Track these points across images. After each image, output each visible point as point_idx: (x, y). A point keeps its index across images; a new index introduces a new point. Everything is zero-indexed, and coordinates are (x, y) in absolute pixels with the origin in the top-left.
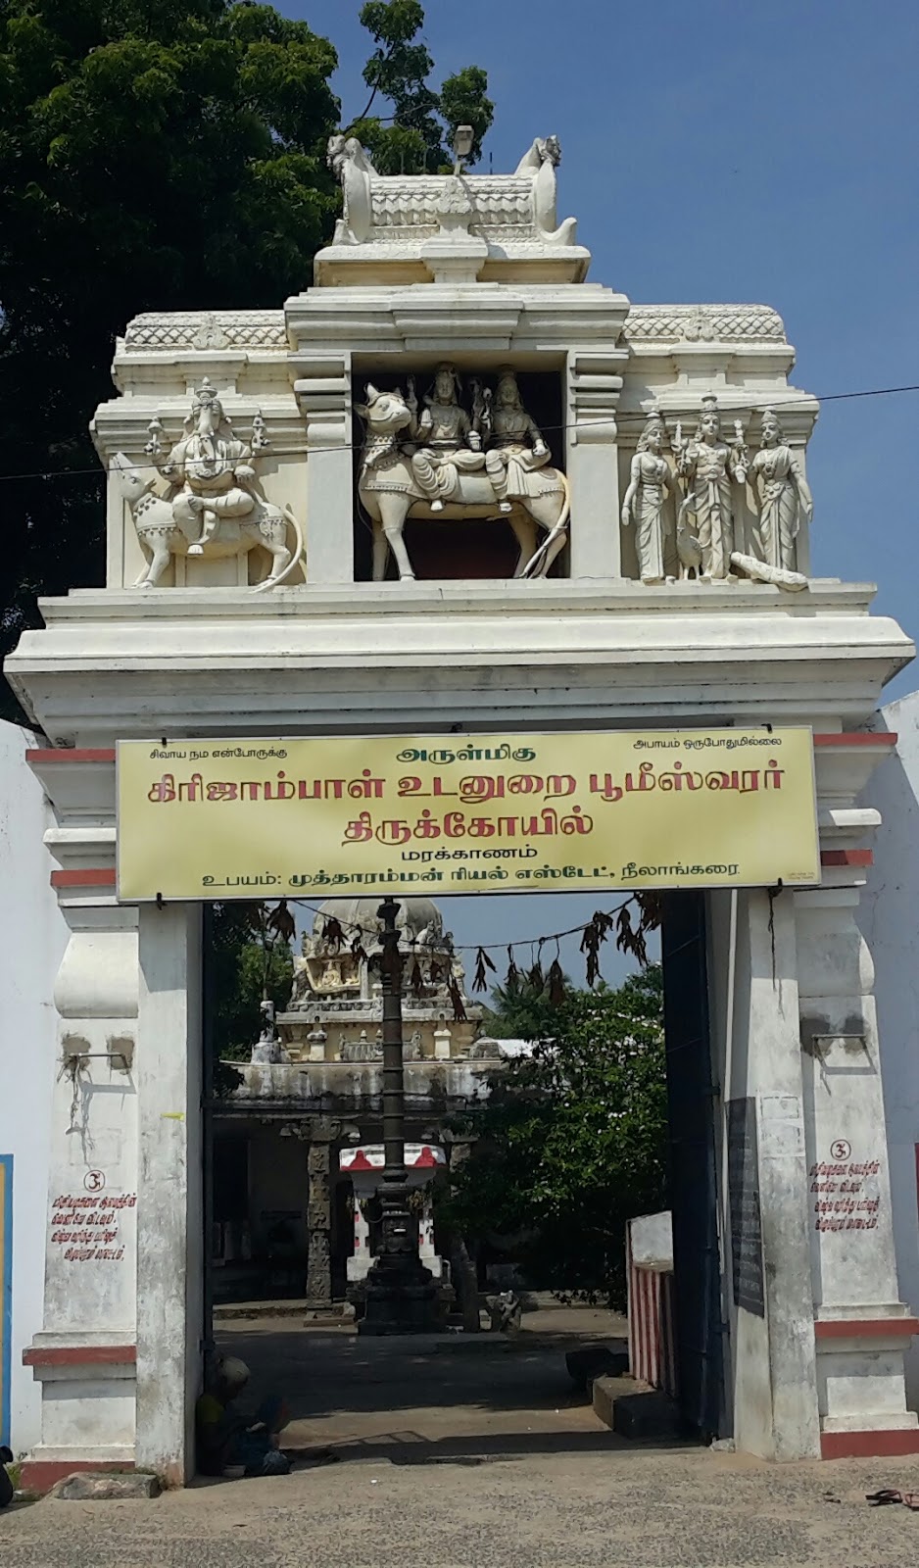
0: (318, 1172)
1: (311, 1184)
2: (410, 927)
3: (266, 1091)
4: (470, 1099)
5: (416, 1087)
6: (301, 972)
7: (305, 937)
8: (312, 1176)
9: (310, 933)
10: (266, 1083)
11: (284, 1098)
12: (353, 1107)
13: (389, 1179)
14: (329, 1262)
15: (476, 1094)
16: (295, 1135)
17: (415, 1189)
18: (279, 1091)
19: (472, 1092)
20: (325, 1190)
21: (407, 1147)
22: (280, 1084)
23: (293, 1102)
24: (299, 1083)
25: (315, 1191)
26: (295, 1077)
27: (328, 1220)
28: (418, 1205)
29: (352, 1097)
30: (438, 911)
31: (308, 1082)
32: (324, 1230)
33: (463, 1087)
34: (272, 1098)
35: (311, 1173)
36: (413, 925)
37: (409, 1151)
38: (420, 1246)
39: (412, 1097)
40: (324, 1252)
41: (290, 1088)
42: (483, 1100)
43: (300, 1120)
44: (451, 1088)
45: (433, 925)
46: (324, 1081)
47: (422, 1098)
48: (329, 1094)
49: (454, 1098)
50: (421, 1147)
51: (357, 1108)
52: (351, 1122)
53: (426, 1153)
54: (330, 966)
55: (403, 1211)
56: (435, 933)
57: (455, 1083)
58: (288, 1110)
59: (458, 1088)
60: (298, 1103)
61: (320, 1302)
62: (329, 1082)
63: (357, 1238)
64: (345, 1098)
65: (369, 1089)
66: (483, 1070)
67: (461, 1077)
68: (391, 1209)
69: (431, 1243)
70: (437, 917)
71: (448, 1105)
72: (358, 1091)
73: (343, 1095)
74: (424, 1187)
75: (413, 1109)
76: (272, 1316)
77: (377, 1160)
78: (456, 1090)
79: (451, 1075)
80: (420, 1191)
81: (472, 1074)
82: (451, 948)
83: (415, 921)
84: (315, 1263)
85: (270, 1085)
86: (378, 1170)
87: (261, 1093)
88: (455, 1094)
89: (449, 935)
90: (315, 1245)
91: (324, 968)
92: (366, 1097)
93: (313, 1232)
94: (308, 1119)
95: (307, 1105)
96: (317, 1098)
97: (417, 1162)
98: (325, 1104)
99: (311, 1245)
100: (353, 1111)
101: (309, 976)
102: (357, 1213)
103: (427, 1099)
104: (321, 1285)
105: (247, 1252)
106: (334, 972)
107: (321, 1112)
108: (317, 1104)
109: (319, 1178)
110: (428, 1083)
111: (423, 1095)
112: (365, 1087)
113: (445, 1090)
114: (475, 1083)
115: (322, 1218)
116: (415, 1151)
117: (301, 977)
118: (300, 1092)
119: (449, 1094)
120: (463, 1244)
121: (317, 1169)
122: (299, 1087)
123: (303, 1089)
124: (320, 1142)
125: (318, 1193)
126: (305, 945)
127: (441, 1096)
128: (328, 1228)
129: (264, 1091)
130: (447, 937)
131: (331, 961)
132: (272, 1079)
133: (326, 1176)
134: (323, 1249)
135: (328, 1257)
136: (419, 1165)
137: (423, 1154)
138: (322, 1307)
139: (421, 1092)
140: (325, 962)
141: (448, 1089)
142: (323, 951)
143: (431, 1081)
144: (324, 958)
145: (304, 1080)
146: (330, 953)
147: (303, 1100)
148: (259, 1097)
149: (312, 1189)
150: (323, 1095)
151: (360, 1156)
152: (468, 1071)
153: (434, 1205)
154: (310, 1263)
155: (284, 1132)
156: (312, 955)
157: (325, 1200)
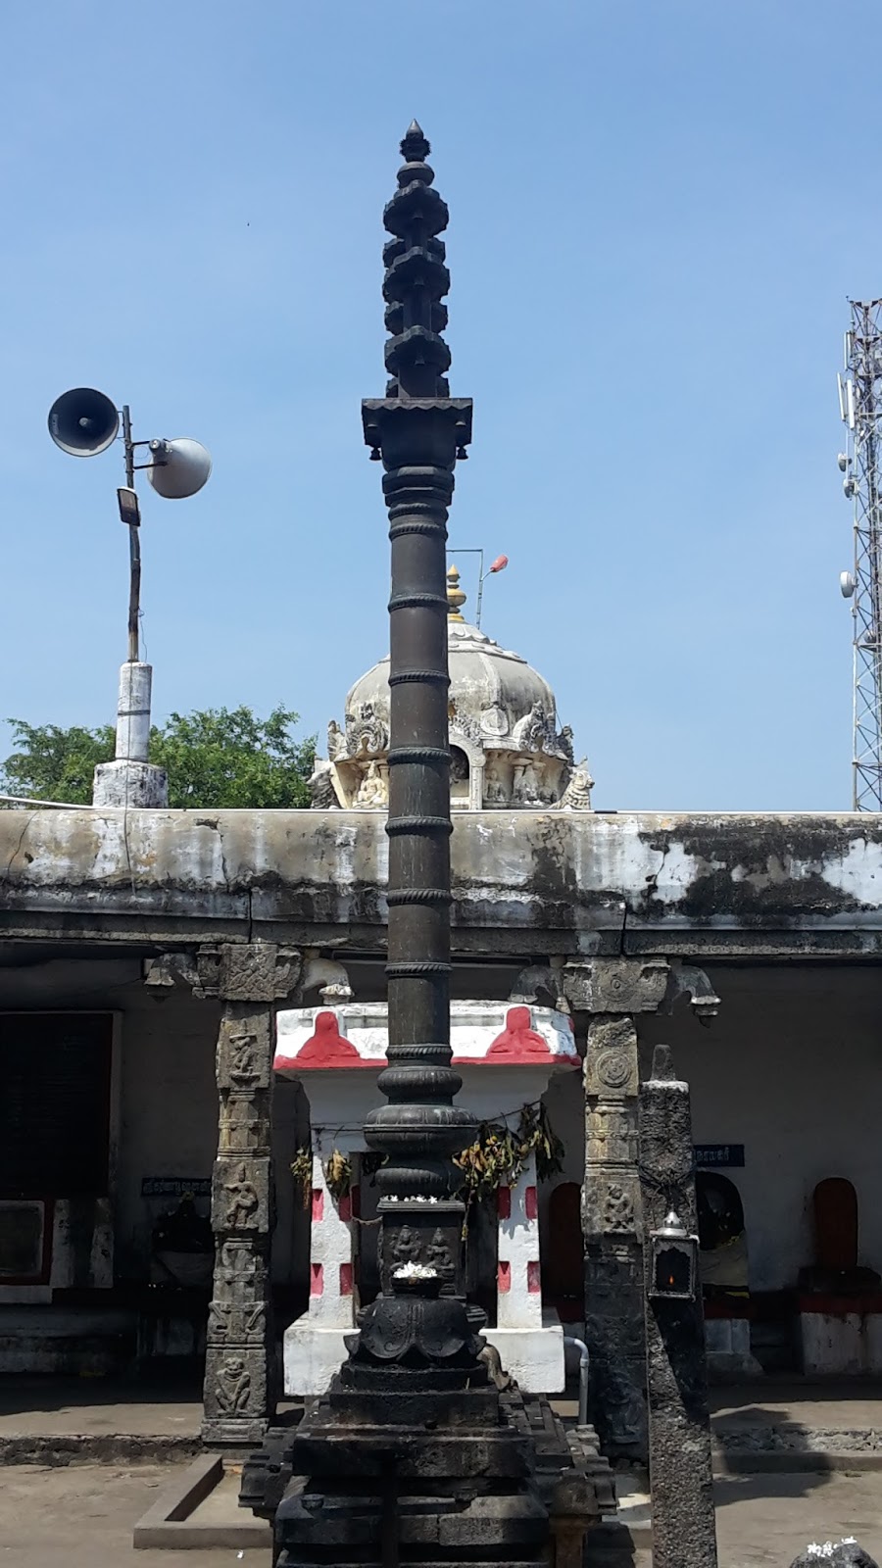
0: (238, 1080)
1: (224, 1112)
2: (504, 709)
3: (110, 868)
4: (635, 902)
5: (496, 866)
6: (321, 776)
7: (335, 731)
8: (226, 1091)
9: (341, 722)
10: (111, 847)
11: (156, 888)
12: (332, 914)
13: (401, 1093)
14: (262, 1319)
15: (653, 888)
16: (184, 987)
17: (484, 1130)
18: (141, 869)
19: (644, 885)
20: (255, 1130)
21: (457, 1008)
22: (144, 850)
23: (179, 899)
24: (194, 849)
25: (233, 1129)
26: (185, 837)
27: (263, 1206)
28: (497, 1173)
29: (331, 889)
30: (549, 690)
31: (217, 846)
32: (253, 1233)
33: (617, 872)
34: (125, 885)
35: (223, 1082)
36: (508, 706)
37: (469, 1020)
38: (500, 1296)
39: (484, 893)
40: (251, 1290)
41: (170, 861)
42: (671, 905)
43: (197, 945)
44: (586, 869)
45: (541, 707)
46: (259, 846)
47: (513, 897)
48: (271, 882)
49: (593, 899)
50: (501, 1009)
51: (343, 920)
52: (327, 954)
53: (520, 1026)
54: (371, 772)
55: (443, 1195)
56: (545, 723)
57: (598, 860)
58: (169, 919)
59: (605, 870)
60: (194, 902)
61: (237, 1425)
62: (270, 847)
63: (318, 1267)
64: (312, 891)
65: (374, 872)
66: (670, 827)
67: (614, 843)
68: (405, 1189)
69: (531, 1287)
70: (547, 698)
71: (579, 913)
72: (345, 874)
73: (307, 883)
74: (513, 1125)
75: (489, 924)
76: (107, 1461)
77: (370, 1042)
78: (600, 878)
79: (587, 839)
80: (503, 1135)
81: (643, 836)
82: (568, 751)
83: (511, 700)
84: (229, 1320)
85: (119, 853)
86: (374, 1069)
87: (96, 873)
88: (598, 887)
89: (568, 731)
90: (228, 1273)
91: (362, 775)
92: (365, 888)
93: (224, 1235)
94: (219, 943)
95: (217, 909)
96: (240, 890)
97: (492, 1051)
98: (262, 907)
99: (218, 1273)
100: (332, 925)
101: (336, 782)
102: (320, 1191)
103: (526, 898)
104: (241, 1380)
105: (102, 1270)
106: (378, 781)
107: (251, 927)
108: (240, 904)
109: (243, 1098)
110: (529, 858)
111: (513, 888)
112: (364, 864)
113: (571, 874)
114: (650, 859)
115: (247, 1202)
116: (487, 1021)
117: (320, 783)
118: (195, 873)
119: (580, 886)
120: (658, 1345)
121: (236, 1073)
122: (195, 858)
123: (204, 864)
124: (248, 1002)
125: (242, 1136)
126: (334, 742)
127: (560, 892)
128: (264, 1228)
129: (104, 868)
130: (563, 735)
131: (373, 764)
132: (125, 841)
133: (259, 1090)
134: (249, 1283)
135: (261, 1305)
136: (501, 1059)
137: (511, 1030)
138: (241, 1438)
139: (509, 880)
140: (363, 765)
141: (578, 877)
142: (360, 746)
143: (534, 852)
144: (361, 760)
145: (205, 841)
146: (371, 749)
147: (204, 892)
148: (91, 885)
149: (224, 1124)
150: (255, 881)
151: (327, 1028)
152: (632, 829)
153: (540, 1176)
154: (213, 1321)
155: (156, 977)
156: (342, 755)
157: (256, 1154)
